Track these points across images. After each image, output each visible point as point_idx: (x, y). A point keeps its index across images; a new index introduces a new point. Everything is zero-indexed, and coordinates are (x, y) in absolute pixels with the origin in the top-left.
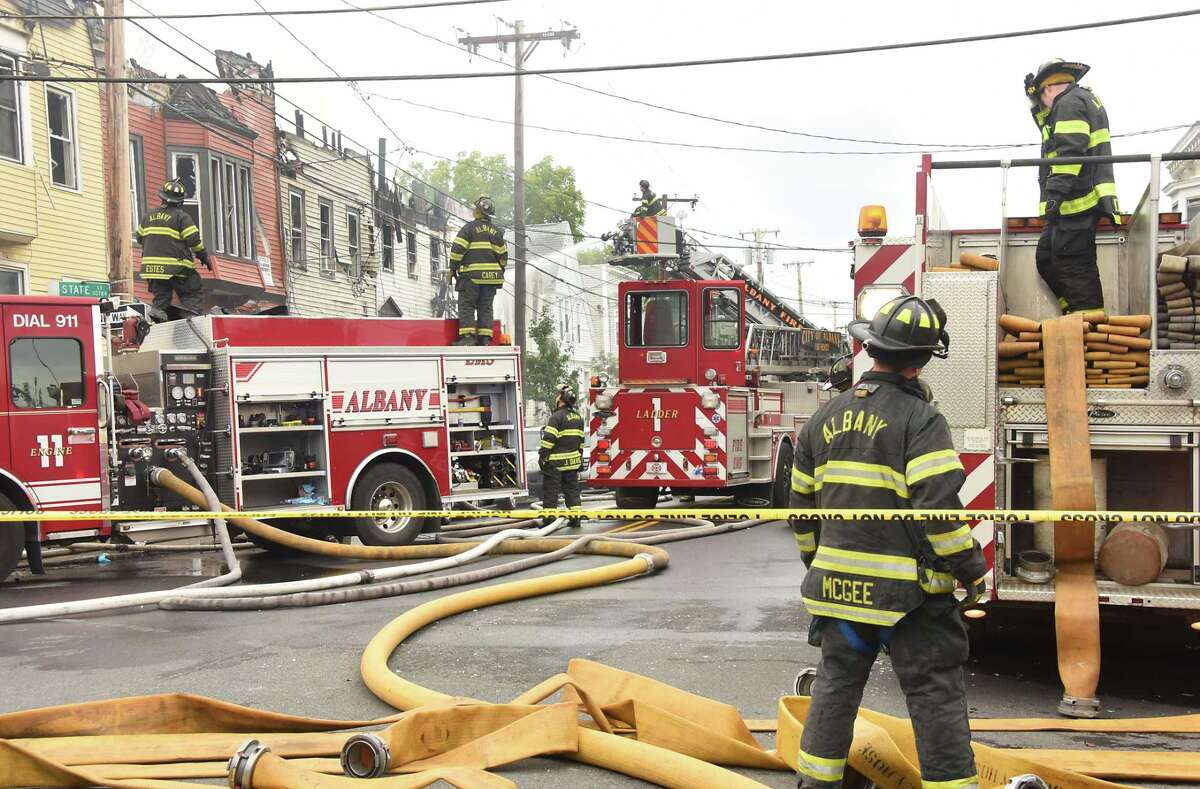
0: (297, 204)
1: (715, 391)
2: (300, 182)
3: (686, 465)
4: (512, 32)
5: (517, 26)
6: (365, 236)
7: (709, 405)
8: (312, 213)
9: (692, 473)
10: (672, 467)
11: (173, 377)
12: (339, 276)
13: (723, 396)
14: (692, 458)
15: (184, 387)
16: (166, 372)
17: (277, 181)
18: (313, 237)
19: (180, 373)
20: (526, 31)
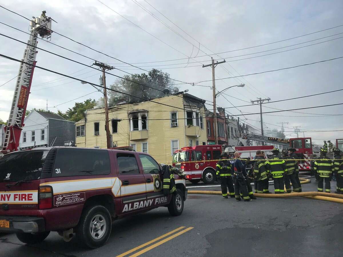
0: (228, 128)
1: (307, 155)
2: (229, 125)
3: (303, 167)
4: (259, 100)
5: (260, 99)
6: (237, 132)
7: (307, 157)
8: (230, 129)
9: (305, 168)
10: (301, 167)
11: (231, 155)
12: (234, 139)
13: (309, 156)
14: (304, 165)
15: (232, 156)
16: (230, 154)
17: (226, 125)
18: (230, 133)
19: (231, 154)
20: (262, 99)
